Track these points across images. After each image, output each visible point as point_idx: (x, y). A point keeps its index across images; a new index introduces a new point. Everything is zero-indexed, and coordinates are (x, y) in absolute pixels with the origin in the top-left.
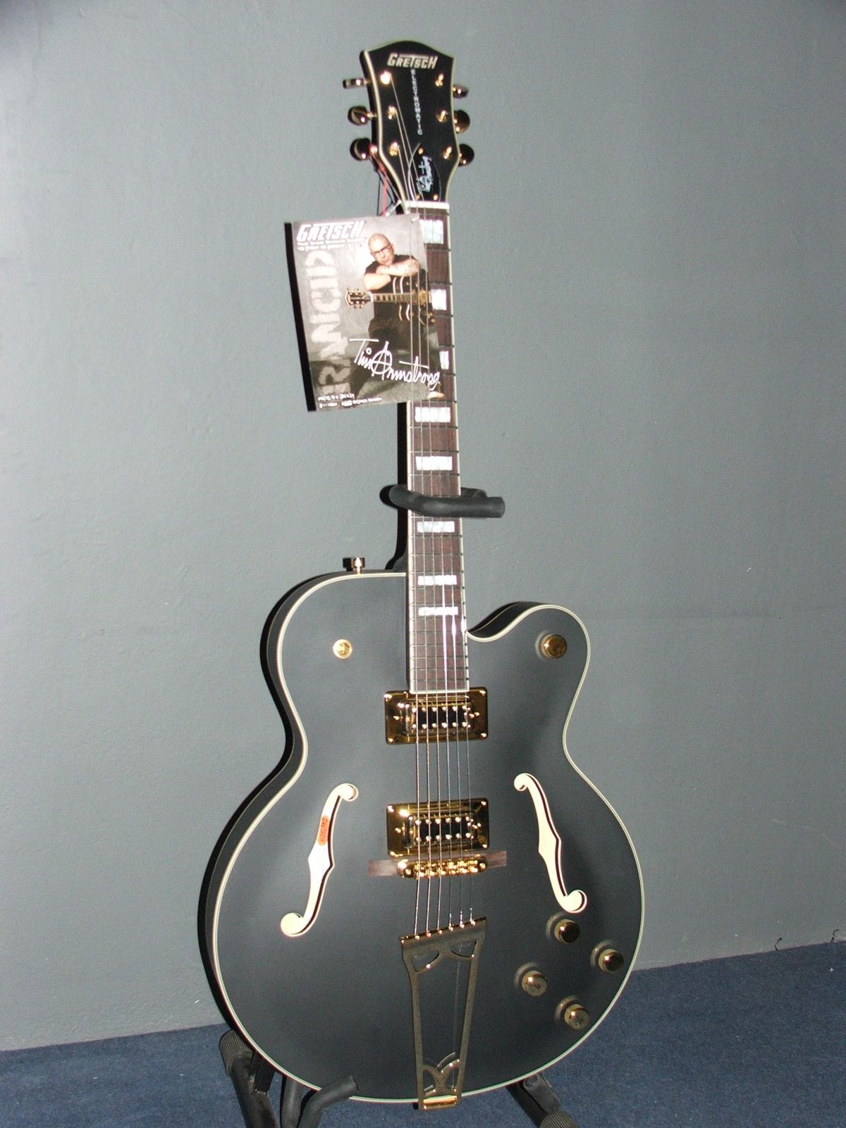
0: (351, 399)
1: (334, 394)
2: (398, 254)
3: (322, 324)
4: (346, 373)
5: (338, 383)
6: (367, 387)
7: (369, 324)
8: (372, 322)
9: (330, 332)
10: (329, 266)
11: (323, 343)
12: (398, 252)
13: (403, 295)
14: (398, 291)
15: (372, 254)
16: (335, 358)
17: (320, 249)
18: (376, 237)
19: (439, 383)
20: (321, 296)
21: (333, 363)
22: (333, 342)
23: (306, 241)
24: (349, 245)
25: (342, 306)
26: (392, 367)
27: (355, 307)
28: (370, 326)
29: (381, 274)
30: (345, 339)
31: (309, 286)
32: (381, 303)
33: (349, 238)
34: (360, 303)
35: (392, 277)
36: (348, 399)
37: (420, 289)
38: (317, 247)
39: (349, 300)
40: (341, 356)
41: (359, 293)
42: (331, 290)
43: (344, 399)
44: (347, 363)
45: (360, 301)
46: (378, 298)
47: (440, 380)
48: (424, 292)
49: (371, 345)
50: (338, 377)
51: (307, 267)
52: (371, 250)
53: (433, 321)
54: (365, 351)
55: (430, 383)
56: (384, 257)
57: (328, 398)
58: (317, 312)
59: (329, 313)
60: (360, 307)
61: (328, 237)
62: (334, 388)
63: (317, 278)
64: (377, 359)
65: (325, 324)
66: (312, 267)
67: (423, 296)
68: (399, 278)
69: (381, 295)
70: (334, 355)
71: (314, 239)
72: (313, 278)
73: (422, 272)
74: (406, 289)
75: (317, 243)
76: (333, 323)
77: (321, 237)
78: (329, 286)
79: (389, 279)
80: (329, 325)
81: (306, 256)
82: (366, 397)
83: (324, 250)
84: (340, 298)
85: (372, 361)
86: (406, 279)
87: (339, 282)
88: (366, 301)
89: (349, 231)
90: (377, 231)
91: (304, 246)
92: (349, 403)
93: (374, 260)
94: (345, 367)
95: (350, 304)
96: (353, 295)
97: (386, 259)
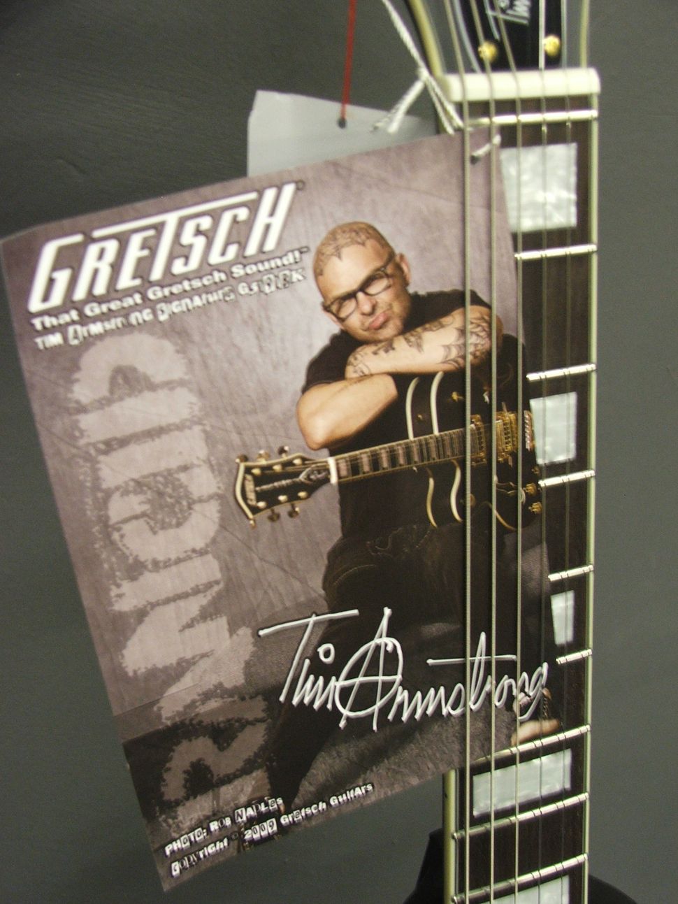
0: (277, 815)
1: (217, 815)
2: (422, 292)
3: (153, 606)
4: (252, 740)
5: (228, 780)
6: (323, 768)
7: (324, 562)
8: (336, 555)
9: (190, 625)
10: (170, 385)
11: (165, 669)
12: (420, 284)
13: (439, 441)
14: (423, 427)
15: (327, 308)
16: (213, 704)
17: (128, 326)
18: (342, 240)
19: (545, 692)
20: (146, 507)
21: (207, 721)
22: (204, 656)
23: (69, 303)
24: (242, 289)
25: (223, 526)
26: (403, 684)
27: (274, 518)
28: (330, 568)
29: (364, 377)
30: (245, 632)
31: (97, 479)
32: (367, 481)
33: (242, 259)
34: (293, 497)
35: (401, 379)
36: (261, 818)
37: (499, 409)
38: (116, 322)
39: (252, 496)
40: (231, 693)
41: (286, 464)
42: (183, 477)
43: (251, 822)
44: (257, 709)
45: (292, 492)
46: (355, 467)
47: (548, 685)
48: (510, 416)
49: (331, 632)
50: (223, 762)
51: (82, 409)
52: (324, 294)
53: (536, 507)
54: (315, 658)
55: (521, 698)
56: (374, 308)
57: (199, 835)
58: (135, 569)
59: (179, 561)
60: (292, 514)
61: (157, 273)
62: (217, 798)
63: (123, 442)
64: (353, 674)
65: (167, 601)
66: (103, 403)
67: (508, 431)
68: (425, 379)
69: (364, 455)
70: (207, 696)
71: (100, 289)
72: (110, 446)
73: (508, 344)
74: (453, 416)
75: (114, 305)
76: (196, 591)
77: (126, 280)
78: (174, 463)
79: (388, 390)
80: (182, 603)
81: (75, 367)
82: (322, 794)
83: (142, 326)
84: (220, 497)
85: (337, 684)
86: (453, 379)
87: (209, 438)
88: (312, 487)
89: (239, 234)
90: (345, 216)
91: (61, 329)
92: (269, 828)
93: (335, 328)
94: (249, 723)
95: (255, 510)
96: (266, 475)
97: (379, 318)
